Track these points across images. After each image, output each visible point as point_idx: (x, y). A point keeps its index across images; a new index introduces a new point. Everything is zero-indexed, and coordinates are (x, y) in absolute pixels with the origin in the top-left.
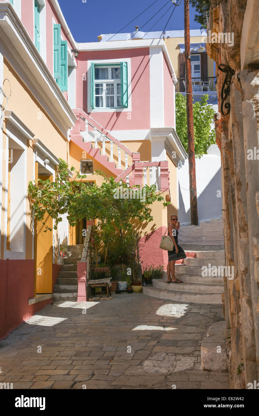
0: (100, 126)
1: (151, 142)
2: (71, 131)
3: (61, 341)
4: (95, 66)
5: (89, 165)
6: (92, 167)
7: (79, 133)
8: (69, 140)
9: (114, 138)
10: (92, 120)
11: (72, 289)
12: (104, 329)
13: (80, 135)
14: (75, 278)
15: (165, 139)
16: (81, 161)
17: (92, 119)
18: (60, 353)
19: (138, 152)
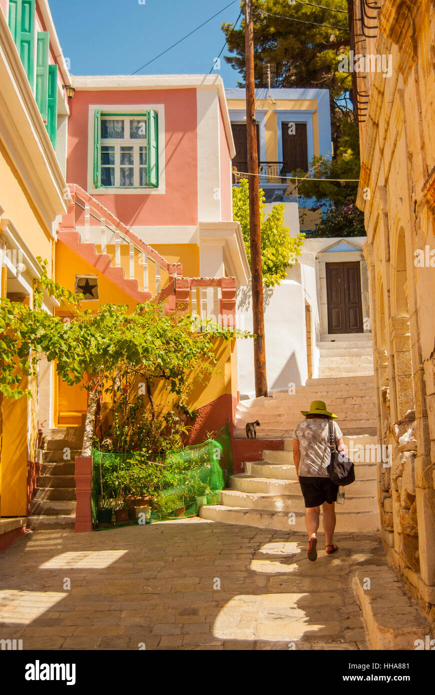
0: (112, 216)
1: (198, 248)
2: (60, 224)
3: (63, 614)
4: (101, 115)
5: (91, 284)
6: (96, 288)
7: (73, 227)
8: (56, 239)
9: (137, 237)
10: (98, 204)
11: (63, 508)
12: (144, 587)
13: (75, 231)
14: (68, 487)
15: (224, 244)
16: (77, 278)
17: (98, 202)
18: (66, 639)
19: (179, 263)
